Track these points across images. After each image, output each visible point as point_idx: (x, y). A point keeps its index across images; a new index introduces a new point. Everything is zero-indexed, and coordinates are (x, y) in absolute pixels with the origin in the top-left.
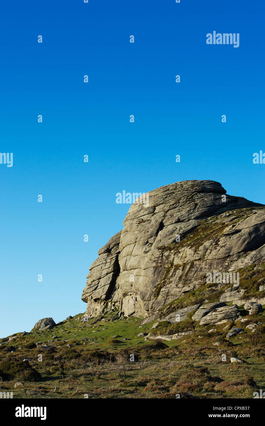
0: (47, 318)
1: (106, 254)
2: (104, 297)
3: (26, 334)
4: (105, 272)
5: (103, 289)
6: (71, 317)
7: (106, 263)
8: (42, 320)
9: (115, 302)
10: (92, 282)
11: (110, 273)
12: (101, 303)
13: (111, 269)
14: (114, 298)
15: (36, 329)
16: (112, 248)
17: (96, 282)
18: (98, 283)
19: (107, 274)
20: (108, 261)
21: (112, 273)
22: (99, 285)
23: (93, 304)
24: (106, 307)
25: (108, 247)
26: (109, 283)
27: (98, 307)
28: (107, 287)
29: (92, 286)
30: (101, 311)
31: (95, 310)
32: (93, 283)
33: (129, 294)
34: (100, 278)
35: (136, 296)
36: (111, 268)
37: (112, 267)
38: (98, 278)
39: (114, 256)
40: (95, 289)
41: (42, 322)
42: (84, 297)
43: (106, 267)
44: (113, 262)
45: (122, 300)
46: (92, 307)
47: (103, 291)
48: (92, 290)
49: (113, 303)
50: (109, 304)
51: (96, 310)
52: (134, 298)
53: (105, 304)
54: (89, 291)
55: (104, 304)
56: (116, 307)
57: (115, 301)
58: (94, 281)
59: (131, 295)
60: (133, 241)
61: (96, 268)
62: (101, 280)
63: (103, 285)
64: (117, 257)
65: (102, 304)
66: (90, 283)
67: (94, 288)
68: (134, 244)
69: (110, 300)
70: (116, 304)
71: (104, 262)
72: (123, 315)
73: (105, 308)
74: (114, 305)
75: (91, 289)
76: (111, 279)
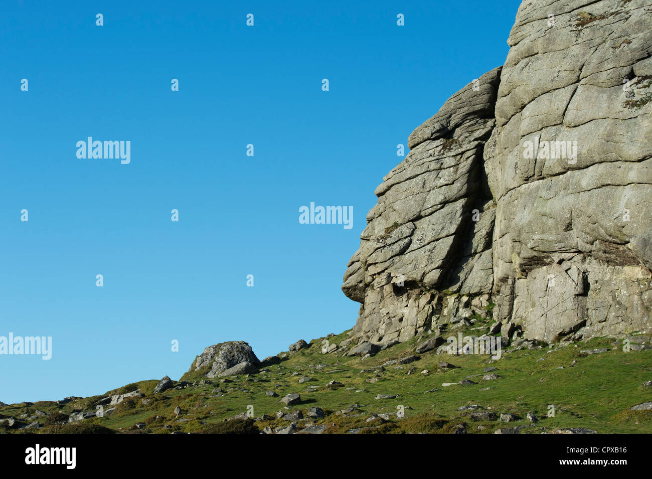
0: (232, 343)
1: (438, 142)
2: (434, 276)
3: (169, 384)
4: (437, 197)
5: (431, 251)
6: (304, 345)
7: (440, 169)
8: (218, 347)
9: (472, 296)
10: (389, 230)
11: (456, 200)
12: (418, 298)
13: (459, 187)
14: (469, 282)
15: (198, 374)
16: (457, 126)
17: (405, 230)
18: (412, 234)
19: (444, 204)
20: (449, 161)
21: (462, 202)
22: (414, 238)
23: (388, 300)
24: (437, 310)
25: (444, 122)
26: (453, 230)
27: (406, 311)
28: (445, 246)
29: (389, 241)
30: (421, 323)
31: (395, 320)
32: (395, 234)
33: (556, 257)
34: (419, 217)
35: (586, 266)
36: (457, 185)
37: (463, 180)
38: (411, 216)
39: (469, 146)
40: (402, 252)
41: (216, 353)
42: (352, 281)
43: (442, 181)
44: (465, 165)
45: (514, 282)
46: (384, 311)
47: (430, 259)
48: (391, 254)
49: (465, 299)
50: (451, 300)
51: (401, 320)
52: (574, 272)
53: (434, 302)
54: (380, 256)
55: (429, 302)
56: (478, 311)
57: (472, 292)
58: (396, 225)
59: (560, 262)
60: (566, 76)
61: (404, 186)
62: (422, 224)
63: (428, 239)
64: (480, 149)
65: (424, 300)
66: (383, 233)
67: (397, 248)
68: (572, 87)
69: (454, 288)
70: (475, 301)
71: (433, 166)
72: (520, 335)
73: (433, 314)
74: (467, 305)
75: (389, 252)
76: (458, 220)
